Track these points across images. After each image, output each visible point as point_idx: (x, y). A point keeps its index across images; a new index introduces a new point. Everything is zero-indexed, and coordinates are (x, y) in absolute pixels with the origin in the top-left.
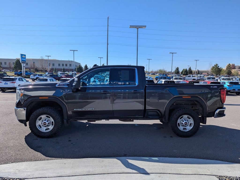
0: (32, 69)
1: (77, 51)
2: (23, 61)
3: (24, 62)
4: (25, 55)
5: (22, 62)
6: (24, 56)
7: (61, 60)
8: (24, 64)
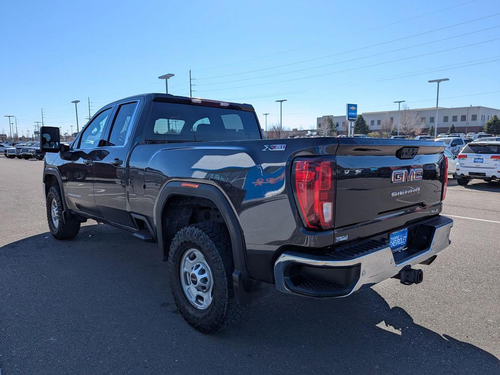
0: (384, 131)
1: (447, 79)
2: (351, 117)
3: (354, 119)
4: (356, 106)
5: (348, 120)
6: (353, 108)
7: (451, 107)
8: (353, 123)
